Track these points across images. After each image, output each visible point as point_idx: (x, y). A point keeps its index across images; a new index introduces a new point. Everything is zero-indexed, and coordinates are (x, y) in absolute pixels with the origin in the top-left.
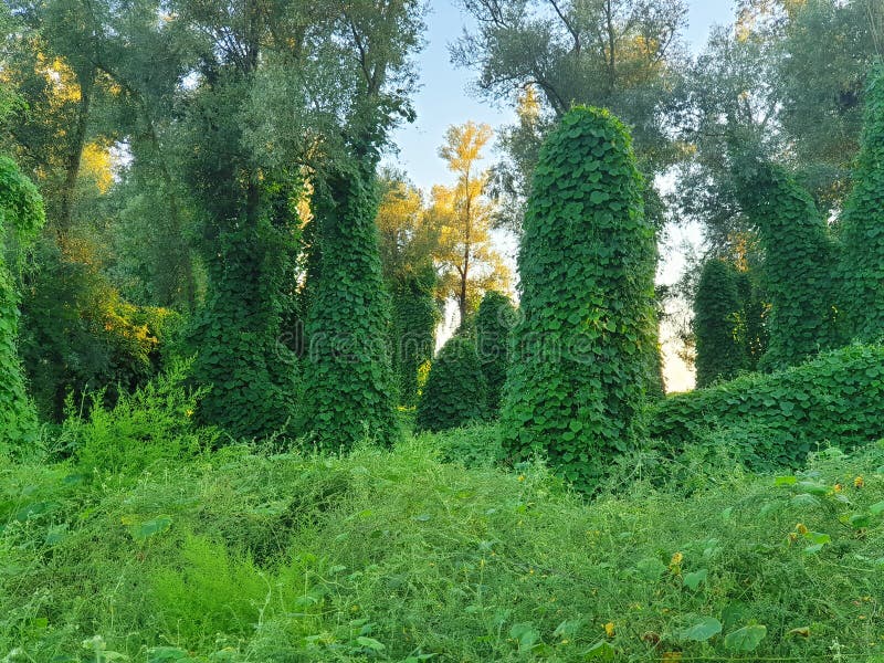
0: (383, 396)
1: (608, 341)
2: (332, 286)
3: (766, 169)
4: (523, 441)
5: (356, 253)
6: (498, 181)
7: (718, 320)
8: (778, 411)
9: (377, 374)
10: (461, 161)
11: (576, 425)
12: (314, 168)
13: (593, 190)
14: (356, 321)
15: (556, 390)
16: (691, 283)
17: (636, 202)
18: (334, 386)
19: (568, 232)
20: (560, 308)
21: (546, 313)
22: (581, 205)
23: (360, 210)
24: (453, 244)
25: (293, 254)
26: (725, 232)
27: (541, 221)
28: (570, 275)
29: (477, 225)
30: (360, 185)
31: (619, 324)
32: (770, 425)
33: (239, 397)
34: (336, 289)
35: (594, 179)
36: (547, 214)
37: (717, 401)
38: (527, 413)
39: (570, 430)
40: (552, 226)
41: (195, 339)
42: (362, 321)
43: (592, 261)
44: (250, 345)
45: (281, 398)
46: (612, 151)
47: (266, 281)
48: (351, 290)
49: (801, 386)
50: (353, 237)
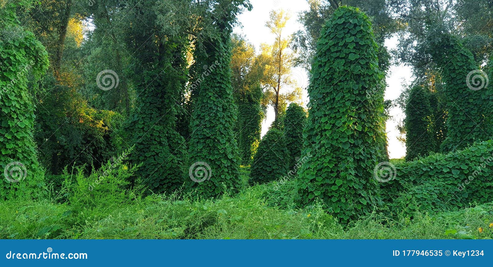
0: (232, 162)
1: (357, 136)
2: (205, 101)
3: (447, 38)
4: (310, 190)
5: (218, 82)
6: (297, 41)
7: (419, 120)
8: (451, 175)
9: (229, 150)
10: (277, 29)
11: (339, 182)
12: (196, 36)
13: (351, 53)
14: (218, 120)
15: (328, 162)
16: (404, 98)
17: (374, 60)
18: (205, 156)
19: (336, 75)
20: (331, 117)
21: (323, 120)
22: (344, 61)
23: (221, 59)
24: (272, 75)
25: (184, 82)
26: (424, 71)
27: (321, 69)
28: (337, 99)
29: (285, 64)
30: (221, 45)
31: (364, 127)
32: (446, 182)
33: (153, 161)
34: (207, 102)
35: (351, 47)
36: (325, 65)
37: (417, 169)
38: (312, 175)
39: (336, 185)
40: (328, 72)
41: (130, 129)
42: (221, 120)
43: (349, 91)
44: (160, 133)
45: (176, 162)
46: (361, 31)
47: (169, 97)
48: (215, 103)
49: (464, 161)
50: (217, 74)
